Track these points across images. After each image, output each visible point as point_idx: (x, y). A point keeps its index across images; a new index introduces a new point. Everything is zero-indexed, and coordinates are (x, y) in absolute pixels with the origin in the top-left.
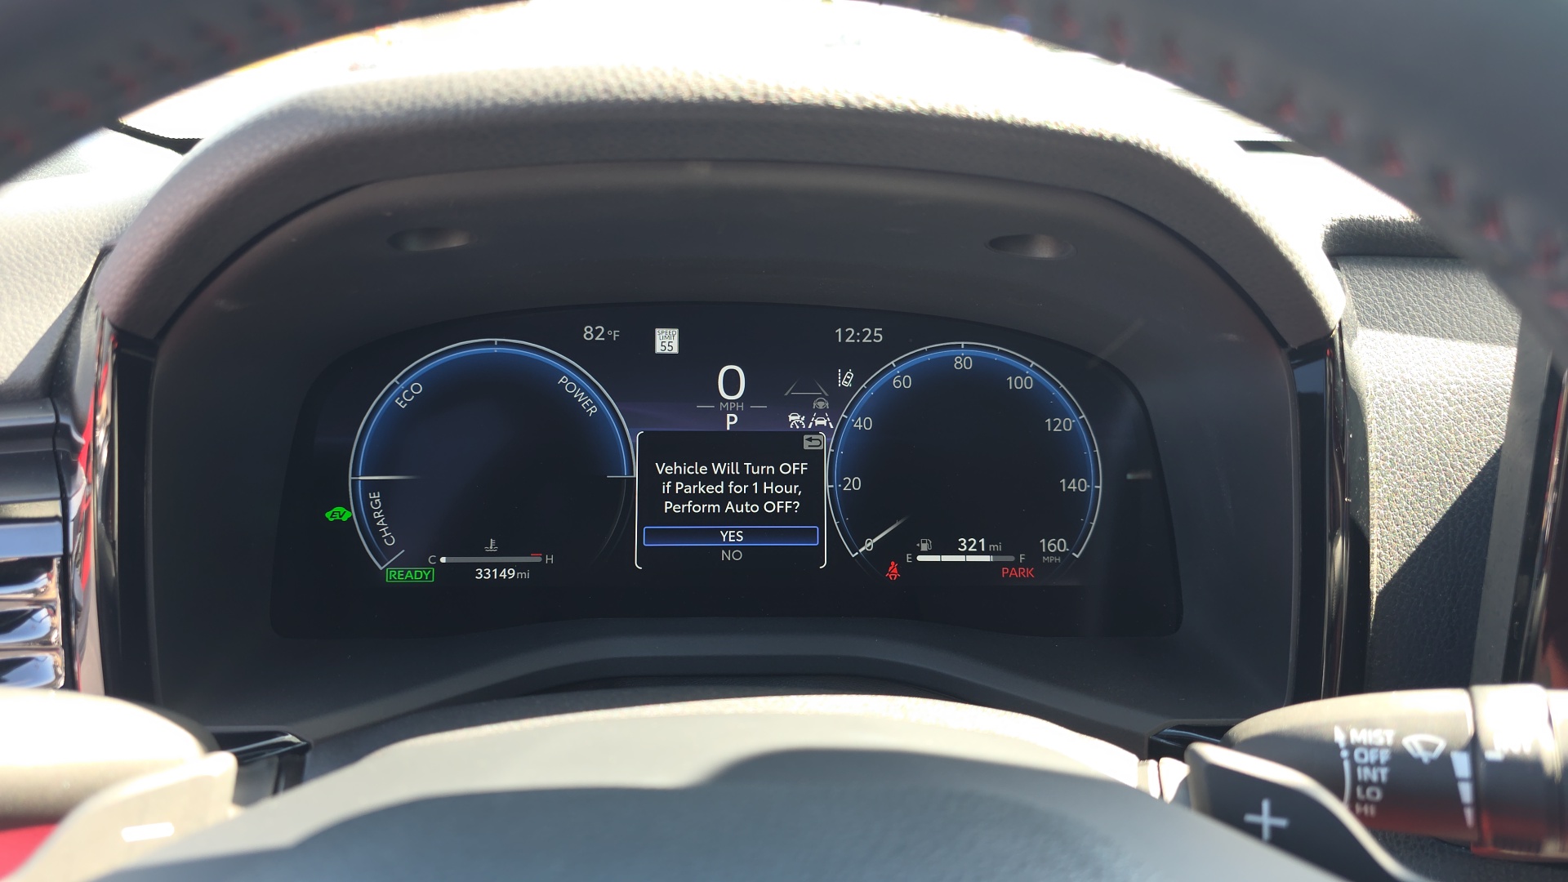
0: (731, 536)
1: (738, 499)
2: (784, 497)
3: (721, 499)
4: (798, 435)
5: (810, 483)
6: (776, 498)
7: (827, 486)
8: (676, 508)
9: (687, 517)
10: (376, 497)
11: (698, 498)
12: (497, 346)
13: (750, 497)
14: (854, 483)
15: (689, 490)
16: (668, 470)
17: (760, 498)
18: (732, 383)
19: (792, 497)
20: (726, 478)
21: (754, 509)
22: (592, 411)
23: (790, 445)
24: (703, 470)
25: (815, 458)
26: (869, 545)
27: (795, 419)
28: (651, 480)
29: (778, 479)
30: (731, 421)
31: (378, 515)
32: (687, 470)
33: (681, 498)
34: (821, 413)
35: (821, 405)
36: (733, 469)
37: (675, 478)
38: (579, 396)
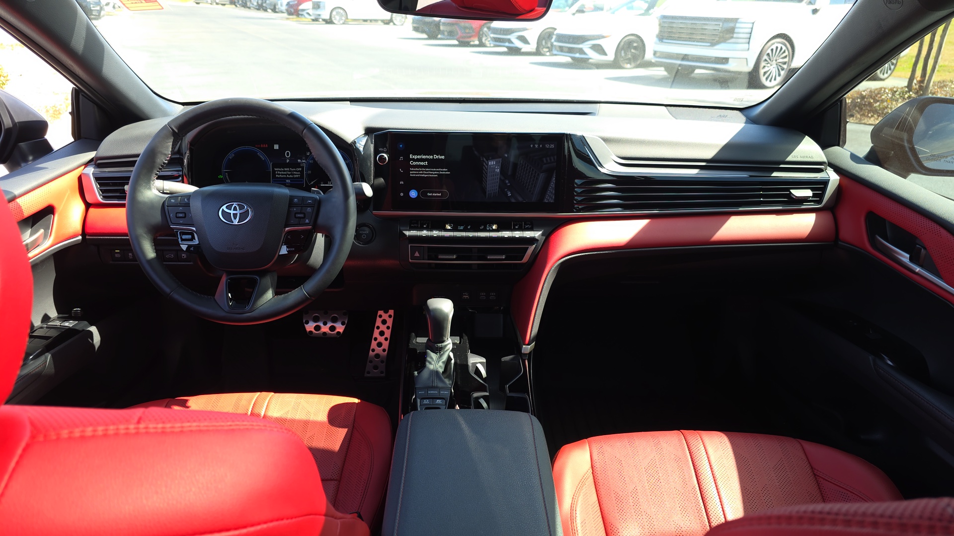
0: (287, 181)
1: (289, 175)
2: (297, 174)
3: (286, 175)
4: (300, 163)
5: (302, 172)
6: (296, 174)
7: (305, 173)
8: (278, 176)
9: (280, 178)
10: (227, 174)
11: (282, 174)
12: (247, 148)
13: (291, 174)
14: (310, 172)
15: (280, 173)
16: (277, 169)
17: (293, 175)
18: (288, 153)
19: (299, 174)
20: (287, 171)
21: (291, 176)
22: (263, 159)
23: (298, 165)
24: (283, 169)
25: (303, 168)
26: (312, 183)
27: (299, 161)
28: (274, 171)
29: (296, 171)
30: (288, 161)
31: (227, 177)
32: (280, 169)
33: (279, 174)
34: (304, 160)
35: (304, 158)
36: (288, 169)
37: (278, 171)
38: (261, 156)
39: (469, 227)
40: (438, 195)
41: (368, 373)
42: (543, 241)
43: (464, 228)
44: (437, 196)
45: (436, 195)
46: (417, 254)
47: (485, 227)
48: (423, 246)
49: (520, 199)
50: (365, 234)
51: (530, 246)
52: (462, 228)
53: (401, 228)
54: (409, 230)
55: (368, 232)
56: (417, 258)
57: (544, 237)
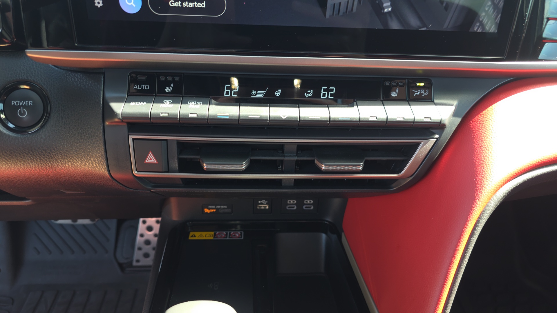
39: (278, 94)
40: (199, 5)
41: (138, 261)
42: (454, 128)
43: (265, 95)
44: (194, 10)
45: (191, 5)
46: (151, 159)
47: (317, 94)
48: (166, 140)
49: (414, 22)
50: (25, 107)
51: (422, 142)
52: (260, 94)
53: (108, 95)
54: (128, 101)
55: (31, 103)
56: (150, 168)
57: (458, 120)
